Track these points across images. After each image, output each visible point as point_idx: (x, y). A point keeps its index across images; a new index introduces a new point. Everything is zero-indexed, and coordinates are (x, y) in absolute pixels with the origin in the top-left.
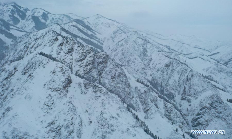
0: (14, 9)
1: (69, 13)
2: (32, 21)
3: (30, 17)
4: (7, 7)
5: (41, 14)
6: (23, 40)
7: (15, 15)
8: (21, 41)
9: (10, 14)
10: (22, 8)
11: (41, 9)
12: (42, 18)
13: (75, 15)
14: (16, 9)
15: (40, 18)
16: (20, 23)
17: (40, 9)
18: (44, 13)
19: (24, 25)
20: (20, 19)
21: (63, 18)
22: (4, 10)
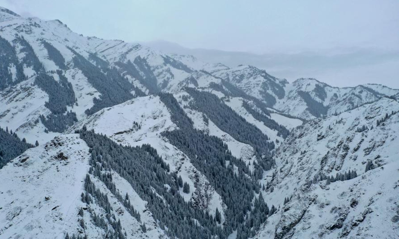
0: (266, 81)
1: (369, 84)
2: (301, 100)
3: (294, 94)
4: (254, 78)
5: (312, 87)
6: (306, 132)
7: (268, 91)
8: (302, 135)
9: (261, 89)
10: (277, 80)
11: (312, 79)
12: (316, 94)
13: (384, 86)
14: (269, 82)
15: (313, 95)
16: (276, 104)
17: (310, 79)
18: (317, 85)
19: (287, 108)
20: (277, 98)
21: (361, 92)
22: (251, 83)
